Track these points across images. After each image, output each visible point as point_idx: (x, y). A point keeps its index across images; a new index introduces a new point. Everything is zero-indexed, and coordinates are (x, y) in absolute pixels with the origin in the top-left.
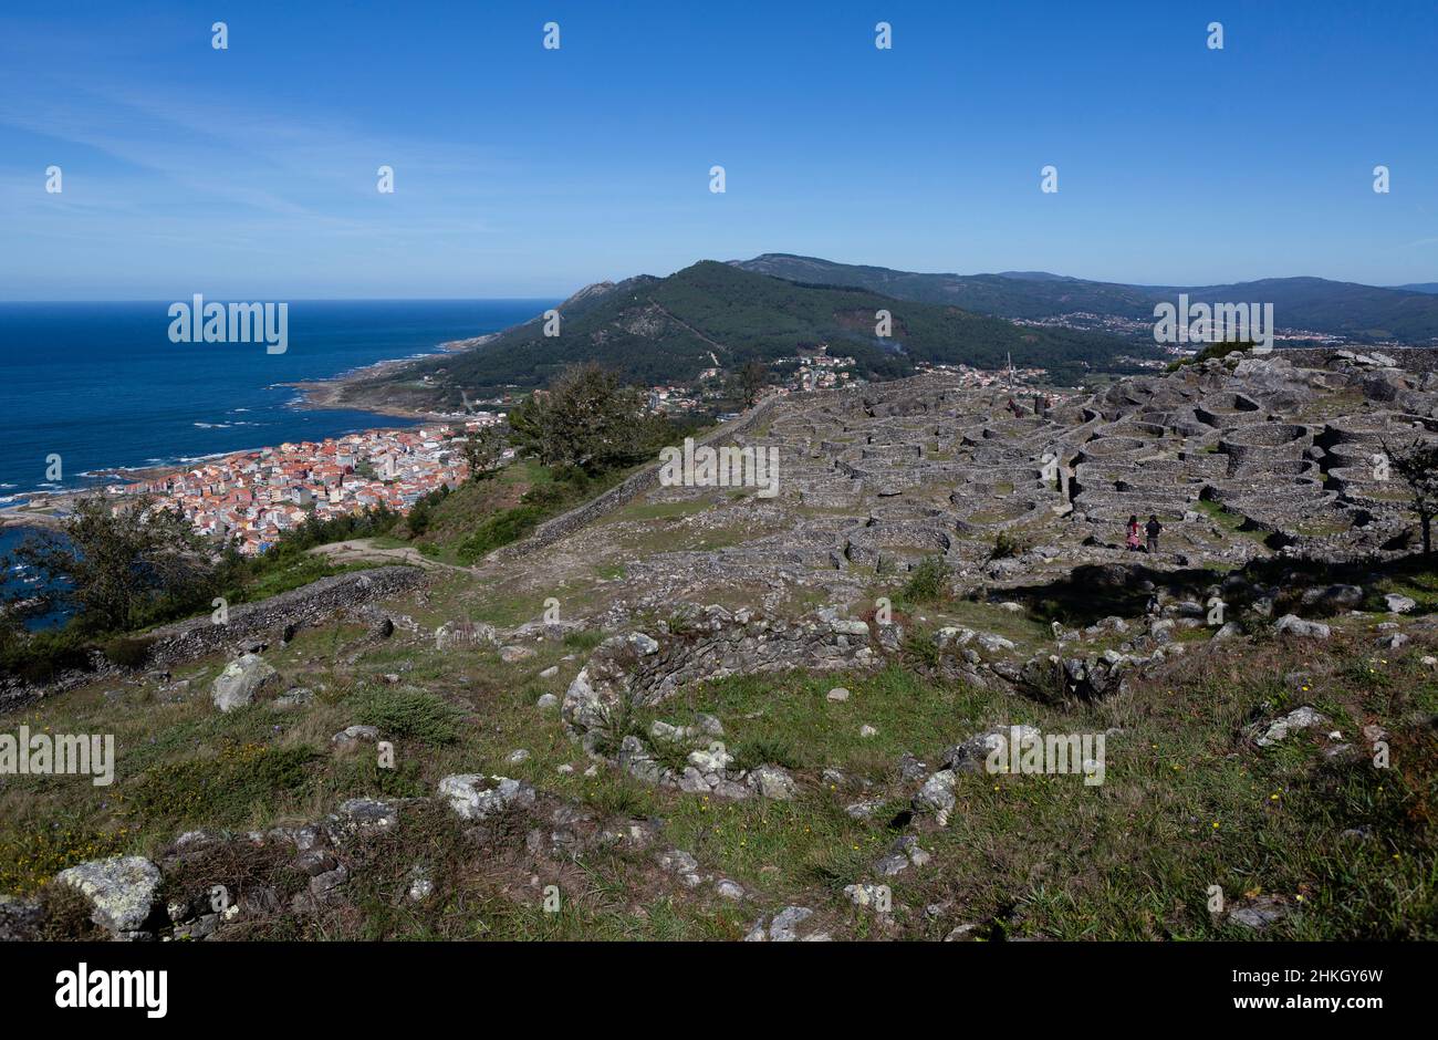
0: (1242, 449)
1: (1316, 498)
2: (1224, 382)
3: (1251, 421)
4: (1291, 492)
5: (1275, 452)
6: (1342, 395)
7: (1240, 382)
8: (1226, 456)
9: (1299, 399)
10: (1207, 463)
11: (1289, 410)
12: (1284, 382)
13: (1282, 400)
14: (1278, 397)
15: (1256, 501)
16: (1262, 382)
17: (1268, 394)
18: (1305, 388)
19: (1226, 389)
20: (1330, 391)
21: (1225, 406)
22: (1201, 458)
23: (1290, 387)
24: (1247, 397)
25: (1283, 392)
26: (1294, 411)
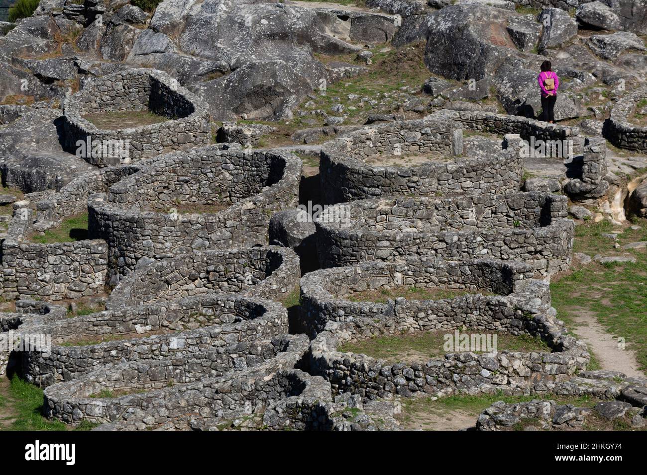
0: (133, 225)
1: (263, 357)
2: (130, 42)
3: (175, 145)
4: (210, 346)
5: (208, 227)
6: (388, 67)
7: (162, 41)
8: (98, 245)
9: (287, 81)
10: (56, 269)
11: (267, 111)
12: (258, 40)
13: (249, 86)
14: (241, 80)
15: (127, 377)
16: (210, 42)
17: (221, 71)
18: (302, 52)
19: (134, 64)
20: (359, 59)
21: (126, 106)
22: (41, 255)
23: (271, 52)
24: (174, 84)
25: (252, 66)
26: (277, 113)
